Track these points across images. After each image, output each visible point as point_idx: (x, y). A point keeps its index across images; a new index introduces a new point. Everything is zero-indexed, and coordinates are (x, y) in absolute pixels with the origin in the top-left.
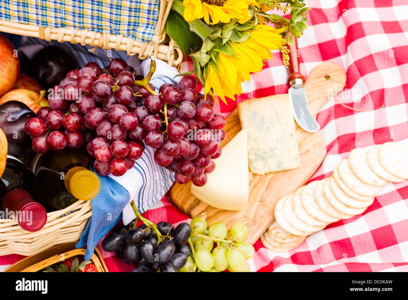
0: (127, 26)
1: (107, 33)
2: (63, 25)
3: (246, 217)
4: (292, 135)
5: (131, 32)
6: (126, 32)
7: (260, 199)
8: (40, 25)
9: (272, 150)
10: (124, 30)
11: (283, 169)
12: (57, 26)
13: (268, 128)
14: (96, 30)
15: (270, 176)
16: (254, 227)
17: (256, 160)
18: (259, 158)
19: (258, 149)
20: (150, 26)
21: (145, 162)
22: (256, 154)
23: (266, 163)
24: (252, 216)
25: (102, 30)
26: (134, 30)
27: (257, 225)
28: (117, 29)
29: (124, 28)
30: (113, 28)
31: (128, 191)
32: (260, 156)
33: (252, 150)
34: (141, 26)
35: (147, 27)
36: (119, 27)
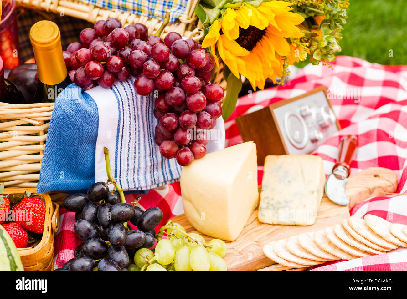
0: (162, 6)
1: (145, 16)
2: (110, 6)
3: (233, 249)
4: (313, 192)
6: (161, 14)
7: (257, 240)
8: (90, 3)
9: (286, 202)
10: (159, 11)
11: (293, 224)
12: (104, 4)
13: (289, 182)
15: (278, 227)
16: (238, 257)
17: (267, 208)
18: (271, 207)
19: (273, 199)
20: (182, 8)
21: (127, 94)
22: (268, 203)
23: (276, 212)
24: (240, 249)
25: (141, 12)
27: (242, 256)
29: (159, 7)
31: (97, 107)
32: (272, 205)
33: (266, 198)
34: (174, 7)
35: (179, 8)
36: (155, 6)
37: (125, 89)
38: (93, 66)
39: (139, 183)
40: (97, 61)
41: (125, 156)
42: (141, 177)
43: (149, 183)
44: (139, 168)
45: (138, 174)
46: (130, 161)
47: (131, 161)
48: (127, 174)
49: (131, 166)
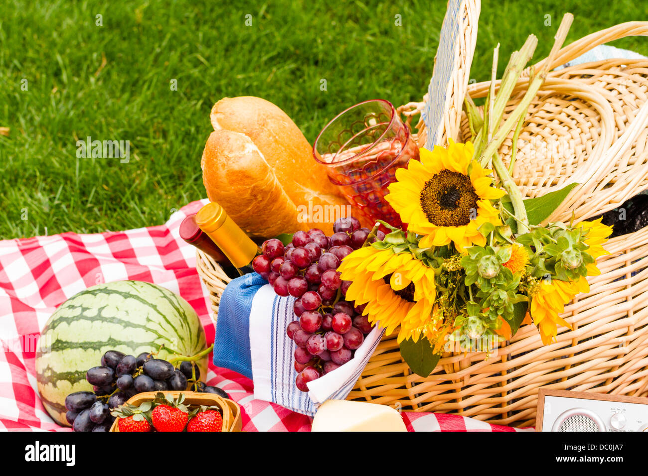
41: (279, 369)
46: (285, 375)
48: (283, 389)
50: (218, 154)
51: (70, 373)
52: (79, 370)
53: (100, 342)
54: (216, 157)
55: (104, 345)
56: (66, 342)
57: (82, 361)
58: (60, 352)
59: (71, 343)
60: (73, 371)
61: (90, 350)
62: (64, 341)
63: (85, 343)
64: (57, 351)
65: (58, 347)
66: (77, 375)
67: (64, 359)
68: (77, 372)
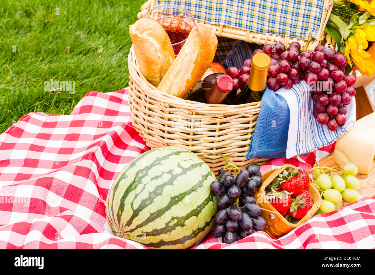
0: (300, 30)
1: (287, 37)
2: (262, 31)
5: (303, 35)
6: (299, 35)
8: (248, 29)
10: (299, 33)
12: (258, 30)
14: (281, 34)
20: (315, 31)
25: (285, 34)
26: (304, 33)
28: (294, 31)
29: (298, 31)
30: (292, 31)
34: (309, 30)
35: (313, 31)
36: (296, 30)
37: (298, 89)
38: (283, 76)
39: (309, 148)
40: (284, 72)
42: (309, 144)
43: (314, 147)
44: (308, 138)
45: (307, 142)
47: (304, 134)
48: (302, 143)
49: (304, 138)
50: (210, 37)
51: (194, 210)
52: (199, 204)
53: (200, 181)
54: (209, 40)
55: (203, 181)
56: (180, 195)
57: (198, 198)
58: (180, 203)
59: (184, 193)
60: (195, 207)
61: (199, 189)
62: (178, 195)
63: (193, 187)
64: (177, 203)
65: (177, 201)
66: (199, 209)
67: (185, 205)
68: (198, 207)
